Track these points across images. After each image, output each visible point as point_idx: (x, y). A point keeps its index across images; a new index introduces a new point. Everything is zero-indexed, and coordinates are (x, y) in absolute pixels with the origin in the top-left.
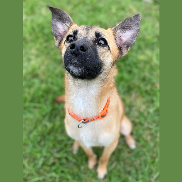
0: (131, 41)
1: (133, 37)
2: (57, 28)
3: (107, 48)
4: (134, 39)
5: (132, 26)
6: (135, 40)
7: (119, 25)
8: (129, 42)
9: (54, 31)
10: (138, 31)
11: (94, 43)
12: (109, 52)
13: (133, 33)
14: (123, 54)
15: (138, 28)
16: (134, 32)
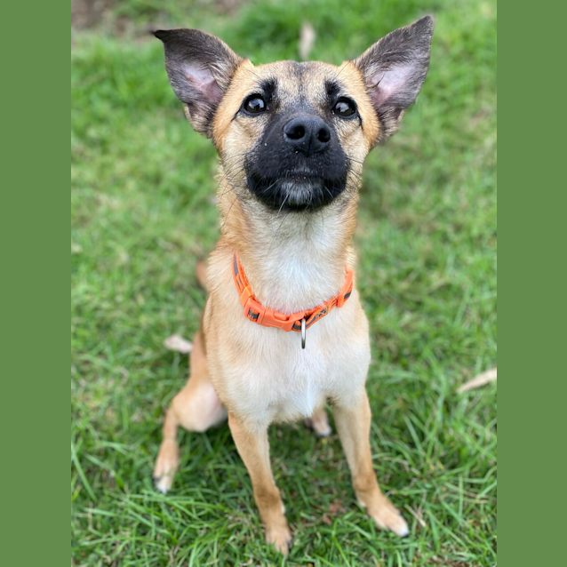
0: (405, 93)
1: (413, 82)
2: (188, 79)
3: (355, 122)
4: (415, 88)
5: (408, 50)
6: (417, 91)
7: (373, 52)
8: (400, 96)
9: (181, 88)
10: (426, 64)
11: (326, 113)
12: (359, 132)
13: (412, 71)
14: (387, 130)
15: (426, 56)
16: (413, 68)
